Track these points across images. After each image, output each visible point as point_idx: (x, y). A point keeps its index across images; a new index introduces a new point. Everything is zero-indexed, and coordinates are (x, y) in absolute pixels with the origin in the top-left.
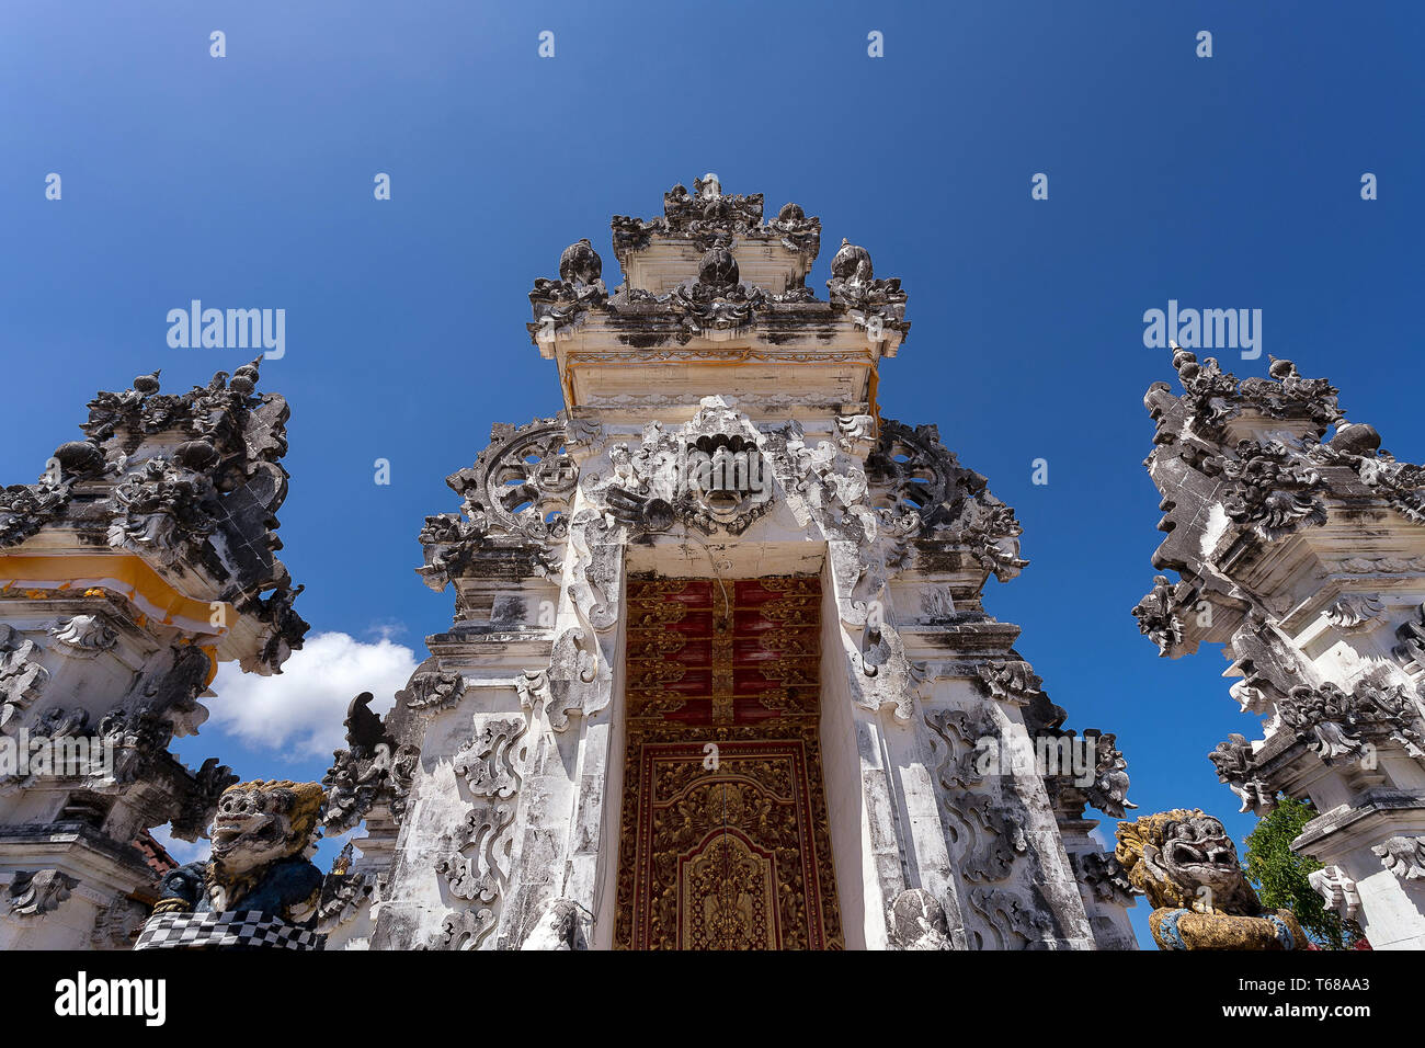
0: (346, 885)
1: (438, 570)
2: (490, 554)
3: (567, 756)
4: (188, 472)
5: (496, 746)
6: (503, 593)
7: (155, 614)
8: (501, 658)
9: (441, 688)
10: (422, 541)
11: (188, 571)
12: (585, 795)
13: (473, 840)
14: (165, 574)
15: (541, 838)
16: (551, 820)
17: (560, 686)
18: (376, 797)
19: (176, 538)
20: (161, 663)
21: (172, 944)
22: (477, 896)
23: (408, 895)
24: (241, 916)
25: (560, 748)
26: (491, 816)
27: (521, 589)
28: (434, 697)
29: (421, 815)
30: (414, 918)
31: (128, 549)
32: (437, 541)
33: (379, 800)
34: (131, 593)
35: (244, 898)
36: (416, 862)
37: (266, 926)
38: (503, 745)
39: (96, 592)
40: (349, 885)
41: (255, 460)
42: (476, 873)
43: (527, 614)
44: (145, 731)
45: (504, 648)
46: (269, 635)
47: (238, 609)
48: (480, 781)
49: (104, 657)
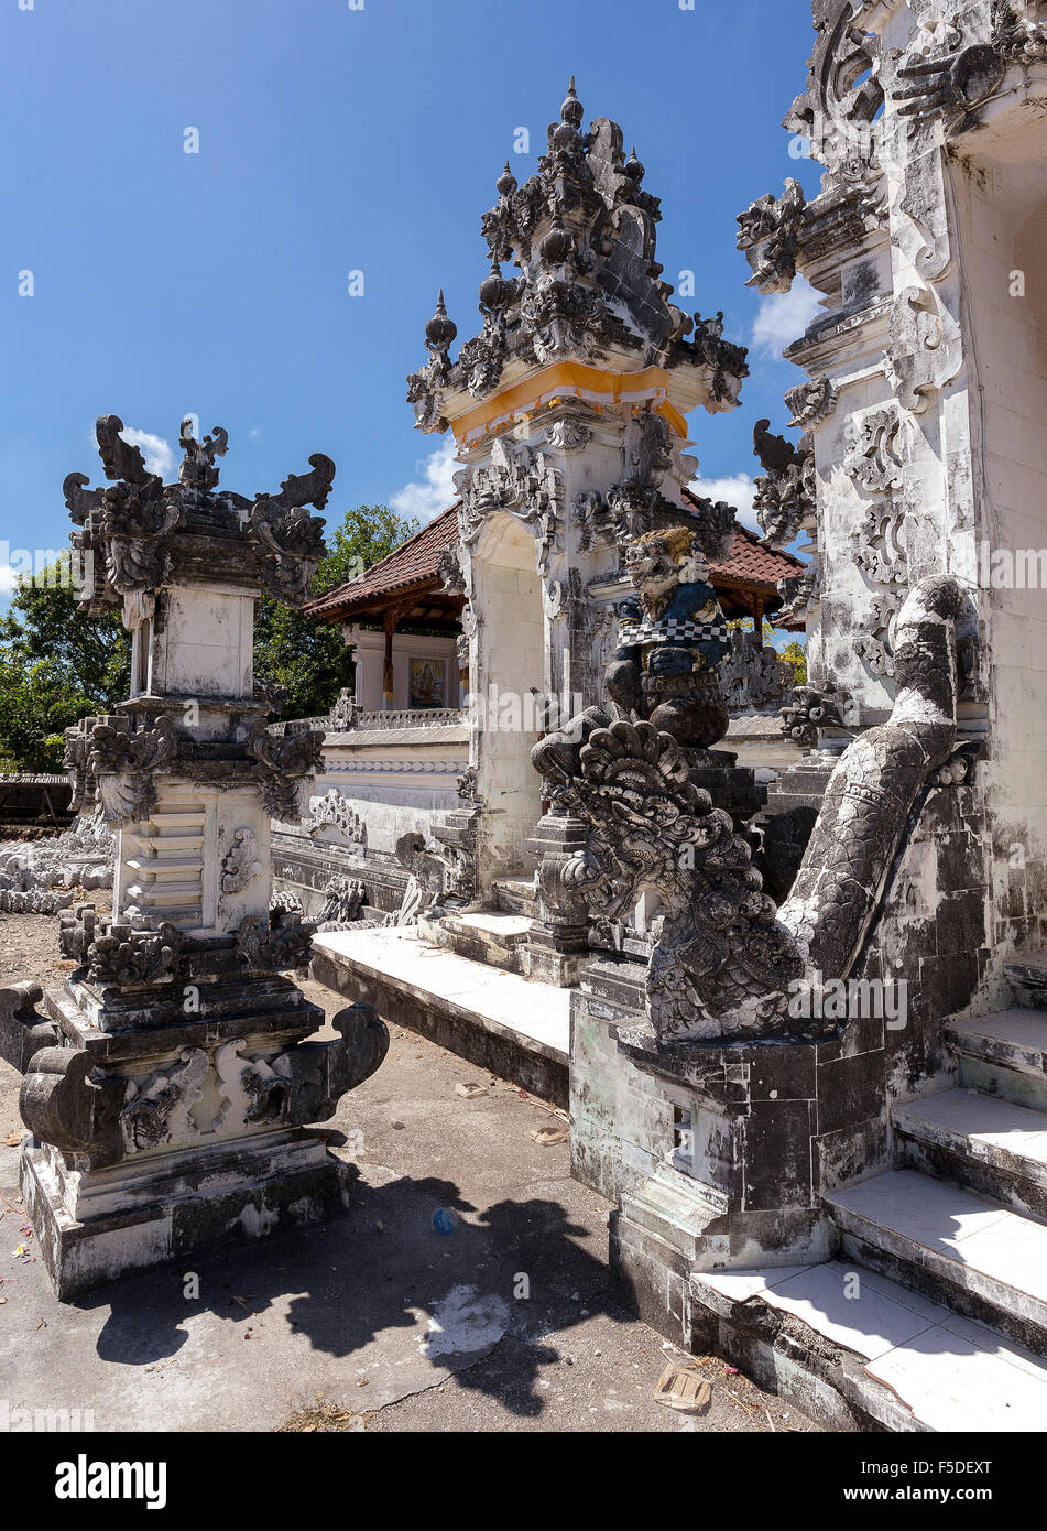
0: (802, 584)
1: (767, 274)
2: (815, 227)
3: (931, 435)
4: (558, 267)
5: (878, 440)
6: (850, 264)
7: (605, 399)
8: (862, 344)
9: (810, 399)
10: (740, 248)
11: (607, 354)
12: (953, 474)
13: (877, 533)
14: (593, 364)
15: (922, 522)
16: (928, 505)
17: (904, 365)
18: (802, 510)
19: (578, 334)
20: (633, 435)
21: (632, 644)
22: (893, 580)
23: (839, 586)
24: (665, 624)
25: (923, 430)
26: (888, 509)
27: (866, 251)
28: (807, 409)
29: (831, 519)
30: (848, 604)
31: (552, 360)
32: (755, 241)
33: (806, 512)
34: (577, 392)
35: (663, 613)
36: (838, 560)
37: (682, 628)
38: (884, 437)
39: (555, 402)
40: (804, 584)
41: (615, 208)
42: (887, 562)
43: (879, 279)
44: (633, 497)
45: (860, 333)
46: (710, 375)
47: (665, 367)
48: (871, 479)
49: (589, 446)
